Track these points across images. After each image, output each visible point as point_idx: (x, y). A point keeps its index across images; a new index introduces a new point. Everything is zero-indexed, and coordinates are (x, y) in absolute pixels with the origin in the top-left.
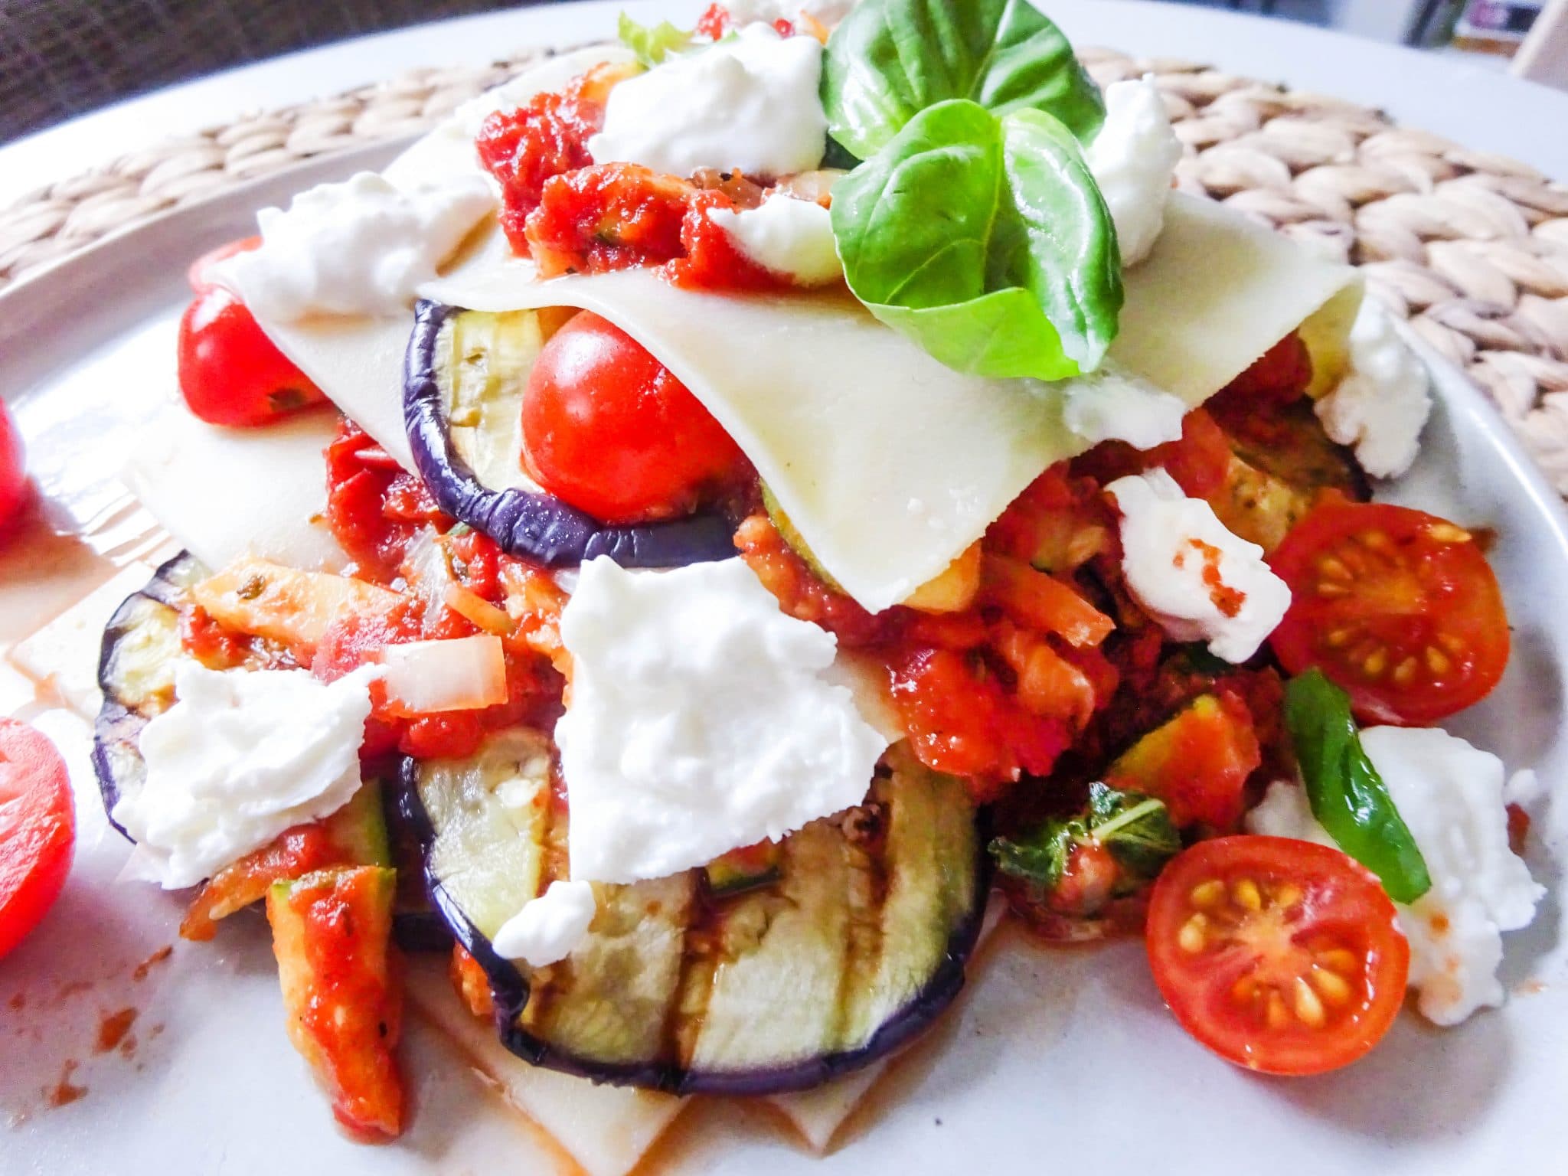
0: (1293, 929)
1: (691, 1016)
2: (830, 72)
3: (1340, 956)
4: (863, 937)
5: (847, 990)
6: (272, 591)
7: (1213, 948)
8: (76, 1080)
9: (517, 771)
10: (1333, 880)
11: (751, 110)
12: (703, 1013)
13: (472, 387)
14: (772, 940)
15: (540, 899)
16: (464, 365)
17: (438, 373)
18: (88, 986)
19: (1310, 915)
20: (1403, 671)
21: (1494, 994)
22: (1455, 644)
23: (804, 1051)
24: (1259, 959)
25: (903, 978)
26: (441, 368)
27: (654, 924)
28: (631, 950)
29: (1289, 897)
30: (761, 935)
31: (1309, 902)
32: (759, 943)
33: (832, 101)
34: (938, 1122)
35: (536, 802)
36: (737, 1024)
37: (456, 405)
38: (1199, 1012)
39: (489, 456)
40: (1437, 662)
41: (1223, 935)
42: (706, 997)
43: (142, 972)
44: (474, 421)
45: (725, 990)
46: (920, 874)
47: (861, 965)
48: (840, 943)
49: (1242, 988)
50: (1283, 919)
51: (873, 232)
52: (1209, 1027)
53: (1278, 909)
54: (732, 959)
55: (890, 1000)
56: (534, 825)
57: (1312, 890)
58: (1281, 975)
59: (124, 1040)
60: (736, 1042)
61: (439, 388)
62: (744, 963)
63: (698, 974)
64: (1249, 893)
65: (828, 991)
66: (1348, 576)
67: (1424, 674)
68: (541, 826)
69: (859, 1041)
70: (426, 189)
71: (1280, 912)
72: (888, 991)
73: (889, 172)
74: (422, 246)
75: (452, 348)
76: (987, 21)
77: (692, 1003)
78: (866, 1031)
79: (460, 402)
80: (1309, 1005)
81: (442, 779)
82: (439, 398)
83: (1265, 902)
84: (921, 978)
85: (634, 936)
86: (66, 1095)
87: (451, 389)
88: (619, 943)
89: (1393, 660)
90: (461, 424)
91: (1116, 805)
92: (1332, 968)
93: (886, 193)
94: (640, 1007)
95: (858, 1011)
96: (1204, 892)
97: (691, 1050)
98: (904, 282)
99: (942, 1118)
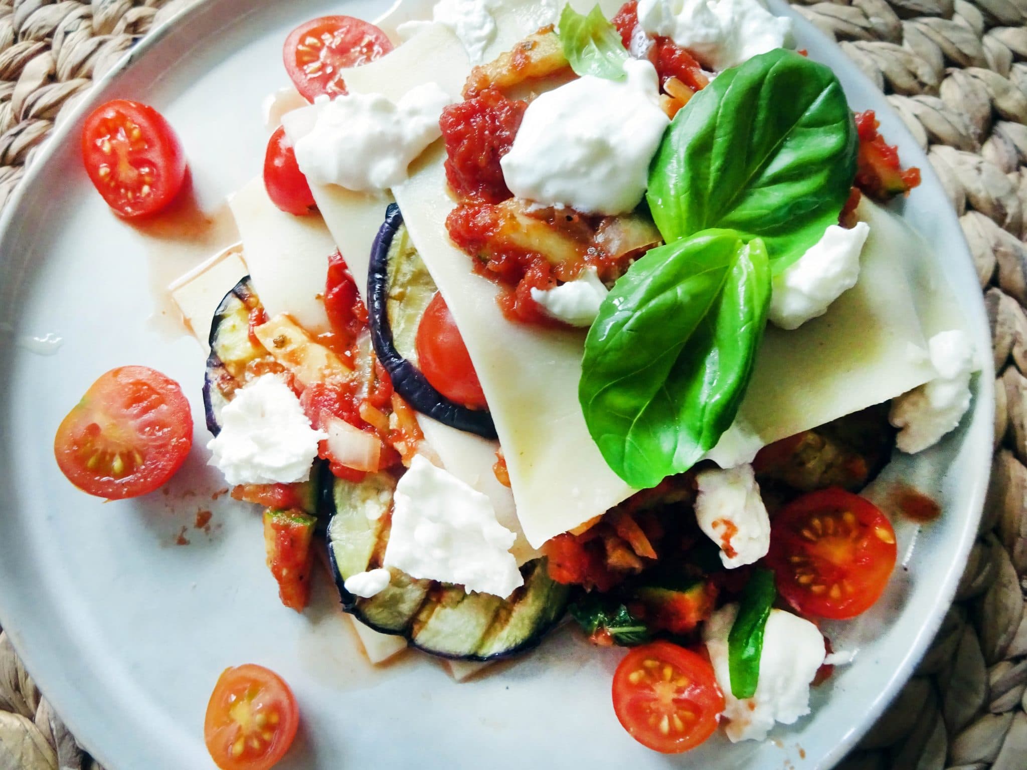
0: (675, 696)
1: (420, 621)
2: (663, 148)
3: (689, 714)
4: (503, 613)
5: (488, 632)
6: (289, 348)
7: (641, 685)
8: (187, 536)
9: (378, 492)
10: (703, 687)
11: (600, 172)
12: (426, 622)
13: (405, 274)
14: (461, 606)
15: (367, 573)
16: (403, 260)
17: (389, 262)
18: (193, 494)
19: (685, 695)
20: (816, 589)
21: (760, 738)
22: (850, 589)
23: (460, 652)
24: (655, 700)
25: (512, 639)
26: (391, 259)
27: (414, 588)
28: (402, 595)
29: (683, 682)
30: (459, 602)
31: (689, 689)
32: (457, 606)
33: (655, 174)
34: (507, 688)
35: (380, 520)
36: (437, 633)
37: (394, 284)
38: (623, 705)
39: (402, 326)
40: (835, 592)
41: (648, 682)
42: (429, 617)
43: (215, 496)
44: (401, 297)
45: (437, 617)
46: (537, 597)
47: (497, 625)
48: (491, 614)
49: (645, 705)
50: (674, 690)
51: (606, 353)
52: (624, 712)
53: (675, 685)
54: (444, 607)
55: (503, 644)
56: (376, 529)
57: (693, 686)
58: (662, 709)
59: (206, 525)
60: (435, 640)
61: (388, 272)
62: (448, 610)
63: (428, 607)
64: (668, 672)
65: (479, 633)
66: (820, 532)
67: (825, 595)
68: (380, 529)
69: (485, 654)
70: (413, 113)
71: (675, 687)
72: (503, 642)
73: (635, 311)
74: (401, 156)
75: (399, 247)
76: (803, 100)
77: (423, 616)
78: (489, 652)
79: (397, 282)
80: (665, 725)
81: (343, 489)
82: (386, 277)
83: (672, 679)
84: (519, 641)
85: (405, 590)
86: (182, 542)
87: (393, 274)
88: (397, 591)
89: (815, 582)
90: (394, 298)
91: (625, 621)
92: (682, 718)
93: (625, 328)
94: (400, 614)
95: (488, 644)
96: (649, 663)
97: (417, 634)
98: (613, 382)
99: (509, 687)
